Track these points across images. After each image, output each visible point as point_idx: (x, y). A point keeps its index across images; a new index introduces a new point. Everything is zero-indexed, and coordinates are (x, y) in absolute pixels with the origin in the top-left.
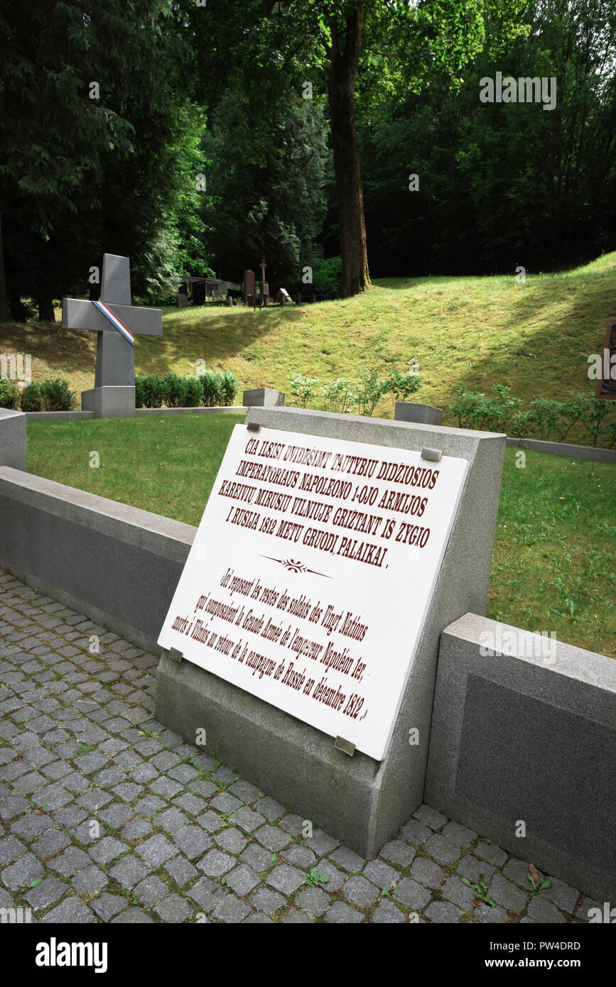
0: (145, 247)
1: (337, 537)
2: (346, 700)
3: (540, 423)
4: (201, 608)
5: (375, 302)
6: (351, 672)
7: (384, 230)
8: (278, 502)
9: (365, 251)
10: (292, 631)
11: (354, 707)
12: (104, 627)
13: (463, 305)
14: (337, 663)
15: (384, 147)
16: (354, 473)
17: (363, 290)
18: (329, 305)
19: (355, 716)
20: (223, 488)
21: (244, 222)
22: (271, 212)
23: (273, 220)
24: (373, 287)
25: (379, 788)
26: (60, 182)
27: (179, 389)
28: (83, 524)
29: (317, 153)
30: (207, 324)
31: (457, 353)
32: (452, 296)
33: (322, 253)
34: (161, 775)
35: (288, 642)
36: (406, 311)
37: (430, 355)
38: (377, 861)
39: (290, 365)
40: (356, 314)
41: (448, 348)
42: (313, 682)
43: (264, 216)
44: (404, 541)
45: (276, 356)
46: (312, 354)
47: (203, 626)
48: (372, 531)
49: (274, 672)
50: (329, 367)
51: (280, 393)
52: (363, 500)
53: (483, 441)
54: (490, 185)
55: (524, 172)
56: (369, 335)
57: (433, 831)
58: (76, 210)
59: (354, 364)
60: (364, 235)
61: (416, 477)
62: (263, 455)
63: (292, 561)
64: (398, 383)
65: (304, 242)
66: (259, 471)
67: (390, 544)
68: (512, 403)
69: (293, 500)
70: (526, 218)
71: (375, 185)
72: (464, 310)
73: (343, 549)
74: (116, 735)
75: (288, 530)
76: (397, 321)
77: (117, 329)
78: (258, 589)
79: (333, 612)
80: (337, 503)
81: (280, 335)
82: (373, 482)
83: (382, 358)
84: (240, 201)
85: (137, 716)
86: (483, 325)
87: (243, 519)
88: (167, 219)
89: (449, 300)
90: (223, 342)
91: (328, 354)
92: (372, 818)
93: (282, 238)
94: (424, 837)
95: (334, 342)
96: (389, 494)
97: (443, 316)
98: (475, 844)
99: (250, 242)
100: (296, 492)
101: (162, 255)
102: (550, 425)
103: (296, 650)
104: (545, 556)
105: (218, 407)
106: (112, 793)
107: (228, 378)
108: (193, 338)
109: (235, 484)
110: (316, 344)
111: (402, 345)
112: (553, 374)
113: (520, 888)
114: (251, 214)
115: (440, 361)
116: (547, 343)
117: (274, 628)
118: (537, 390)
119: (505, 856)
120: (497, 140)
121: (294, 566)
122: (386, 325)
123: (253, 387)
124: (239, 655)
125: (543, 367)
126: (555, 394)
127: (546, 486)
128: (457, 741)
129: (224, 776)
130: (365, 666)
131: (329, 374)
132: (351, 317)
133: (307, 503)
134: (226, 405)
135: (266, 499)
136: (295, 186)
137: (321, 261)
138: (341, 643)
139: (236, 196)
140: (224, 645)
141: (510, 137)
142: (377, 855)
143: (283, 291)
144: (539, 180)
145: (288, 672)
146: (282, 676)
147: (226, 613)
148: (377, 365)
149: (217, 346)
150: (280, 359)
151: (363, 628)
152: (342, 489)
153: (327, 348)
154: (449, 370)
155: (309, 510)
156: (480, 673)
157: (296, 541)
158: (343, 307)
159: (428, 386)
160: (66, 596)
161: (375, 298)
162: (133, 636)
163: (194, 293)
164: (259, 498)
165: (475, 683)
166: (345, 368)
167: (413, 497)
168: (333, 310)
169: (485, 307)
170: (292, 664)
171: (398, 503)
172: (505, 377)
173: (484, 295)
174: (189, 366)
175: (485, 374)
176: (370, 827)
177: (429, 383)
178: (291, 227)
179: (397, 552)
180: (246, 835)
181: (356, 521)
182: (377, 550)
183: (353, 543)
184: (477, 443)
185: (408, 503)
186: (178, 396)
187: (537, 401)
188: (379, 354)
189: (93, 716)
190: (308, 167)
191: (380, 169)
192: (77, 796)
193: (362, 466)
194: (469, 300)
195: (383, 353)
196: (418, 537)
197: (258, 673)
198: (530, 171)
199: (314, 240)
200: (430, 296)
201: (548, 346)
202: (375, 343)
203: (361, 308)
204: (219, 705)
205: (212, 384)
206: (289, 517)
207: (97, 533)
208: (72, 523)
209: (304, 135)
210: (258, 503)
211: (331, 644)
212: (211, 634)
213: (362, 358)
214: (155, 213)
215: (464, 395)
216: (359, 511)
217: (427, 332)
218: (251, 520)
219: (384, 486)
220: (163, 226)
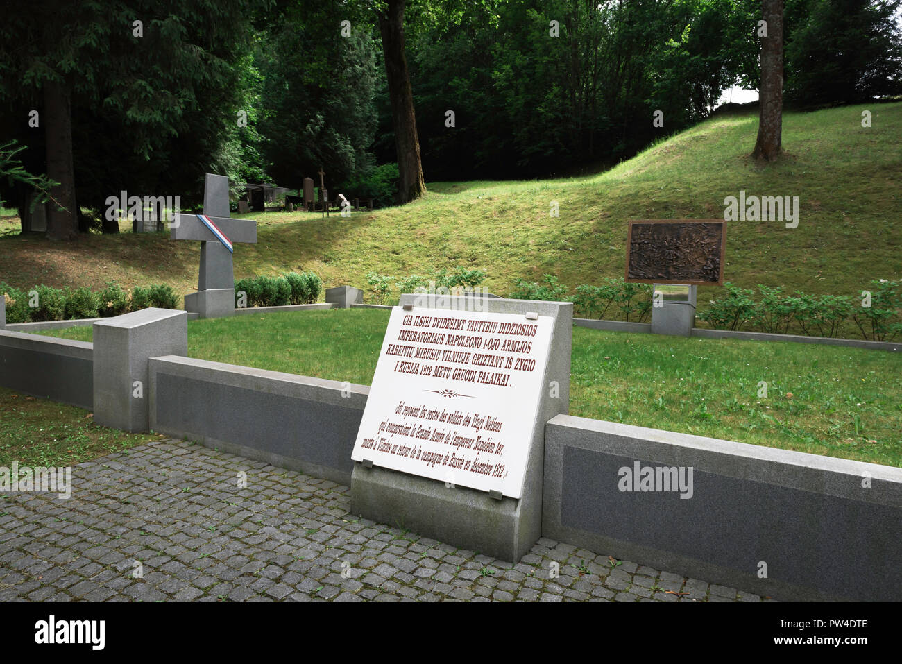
0: (210, 158)
1: (476, 372)
2: (493, 469)
3: (583, 305)
4: (383, 430)
5: (435, 207)
6: (494, 451)
7: (431, 139)
8: (433, 355)
9: (420, 161)
10: (452, 434)
11: (499, 471)
12: (284, 468)
13: (512, 208)
14: (485, 448)
15: (426, 67)
16: (483, 331)
17: (420, 196)
18: (394, 210)
19: (500, 476)
20: (389, 349)
21: (301, 133)
22: (327, 125)
23: (329, 132)
24: (428, 192)
25: (518, 516)
26: (163, 112)
27: (270, 289)
28: (264, 390)
29: (367, 72)
30: (284, 231)
31: (510, 250)
32: (501, 201)
33: (375, 161)
34: (369, 539)
35: (450, 441)
36: (463, 215)
37: (487, 252)
38: (520, 564)
39: (364, 265)
40: (418, 218)
41: (502, 245)
42: (470, 462)
43: (321, 128)
44: (520, 369)
45: (350, 257)
46: (383, 255)
47: (386, 442)
48: (499, 365)
49: (442, 461)
50: (400, 266)
51: (359, 290)
52: (490, 348)
53: (561, 306)
54: (523, 101)
55: (552, 91)
56: (432, 236)
57: (550, 549)
58: (177, 134)
59: (421, 262)
60: (418, 147)
61: (524, 330)
62: (417, 325)
63: (446, 391)
64: (464, 277)
65: (358, 151)
66: (415, 336)
67: (511, 371)
68: (560, 289)
69: (442, 352)
70: (555, 130)
71: (422, 99)
72: (512, 212)
73: (481, 379)
74: (329, 524)
75: (441, 372)
76: (456, 223)
77: (218, 239)
78: (424, 412)
79: (479, 418)
80: (473, 351)
81: (352, 238)
82: (496, 336)
83: (446, 255)
84: (298, 115)
85: (338, 513)
86: (529, 226)
87: (407, 368)
88: (229, 133)
89: (499, 204)
90: (301, 246)
91: (397, 254)
92: (515, 537)
93: (339, 148)
94: (545, 551)
95: (402, 243)
96: (507, 342)
97: (495, 218)
98: (576, 551)
99: (308, 151)
100: (444, 347)
101: (226, 165)
102: (591, 306)
103: (456, 445)
104: (600, 392)
105: (303, 305)
106: (344, 549)
107: (313, 278)
108: (272, 244)
109: (398, 346)
110: (386, 246)
111: (462, 244)
112: (590, 264)
113: (605, 567)
114: (309, 127)
115: (496, 257)
116: (583, 239)
117: (439, 434)
118: (578, 278)
119: (594, 555)
120: (525, 63)
121: (448, 394)
122: (446, 228)
123: (332, 286)
124: (415, 456)
125: (581, 259)
126: (593, 281)
127: (594, 351)
128: (560, 492)
129: (412, 537)
130: (503, 446)
131: (400, 272)
132: (415, 221)
133: (452, 354)
134: (311, 303)
135: (421, 353)
136: (347, 101)
137: (375, 168)
138: (485, 435)
139: (294, 110)
140: (404, 451)
141: (537, 61)
142: (519, 561)
143: (342, 196)
144: (564, 97)
145: (452, 459)
146: (448, 463)
147: (402, 430)
148: (442, 262)
149: (296, 250)
150: (354, 260)
151: (500, 424)
152: (476, 342)
153: (396, 249)
154: (505, 264)
155: (456, 357)
156: (571, 445)
157: (447, 378)
158: (407, 212)
159: (488, 279)
160: (246, 449)
161: (434, 204)
162: (311, 471)
163: (253, 200)
164: (417, 353)
165: (568, 450)
166: (414, 266)
167: (523, 342)
168: (398, 215)
169: (530, 210)
170: (454, 454)
171: (513, 347)
172: (552, 269)
173: (528, 200)
174: (271, 269)
175: (535, 267)
176: (515, 543)
177: (488, 276)
178: (346, 138)
179: (516, 376)
180: (436, 561)
181: (487, 360)
182: (503, 376)
183: (487, 374)
184: (558, 308)
185: (520, 346)
186: (270, 296)
187: (578, 288)
188: (442, 252)
189: (307, 515)
190: (360, 85)
191: (424, 85)
192: (321, 553)
193: (488, 327)
194: (516, 204)
195: (446, 252)
196: (528, 366)
197: (431, 464)
198: (556, 89)
199: (367, 150)
200: (482, 202)
201: (584, 241)
202: (438, 242)
203: (423, 213)
204: (403, 491)
205: (299, 284)
206: (441, 363)
207: (277, 396)
208: (252, 391)
209: (355, 57)
210: (417, 356)
211: (479, 437)
212: (393, 446)
213: (428, 256)
214: (218, 127)
215: (521, 284)
216: (489, 354)
217: (483, 232)
218: (413, 368)
219: (503, 338)
220: (227, 140)
